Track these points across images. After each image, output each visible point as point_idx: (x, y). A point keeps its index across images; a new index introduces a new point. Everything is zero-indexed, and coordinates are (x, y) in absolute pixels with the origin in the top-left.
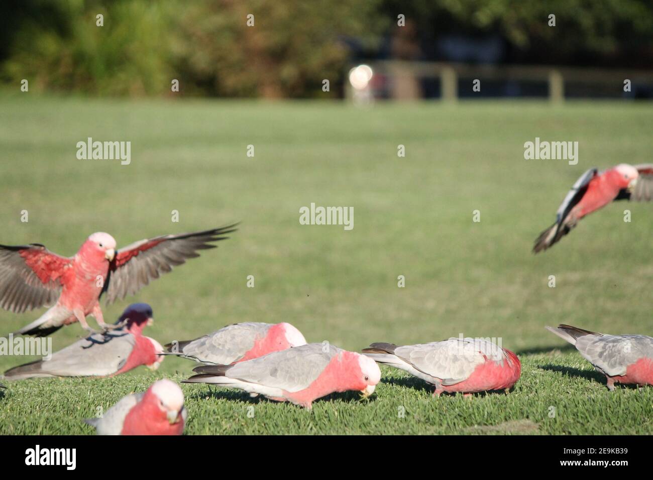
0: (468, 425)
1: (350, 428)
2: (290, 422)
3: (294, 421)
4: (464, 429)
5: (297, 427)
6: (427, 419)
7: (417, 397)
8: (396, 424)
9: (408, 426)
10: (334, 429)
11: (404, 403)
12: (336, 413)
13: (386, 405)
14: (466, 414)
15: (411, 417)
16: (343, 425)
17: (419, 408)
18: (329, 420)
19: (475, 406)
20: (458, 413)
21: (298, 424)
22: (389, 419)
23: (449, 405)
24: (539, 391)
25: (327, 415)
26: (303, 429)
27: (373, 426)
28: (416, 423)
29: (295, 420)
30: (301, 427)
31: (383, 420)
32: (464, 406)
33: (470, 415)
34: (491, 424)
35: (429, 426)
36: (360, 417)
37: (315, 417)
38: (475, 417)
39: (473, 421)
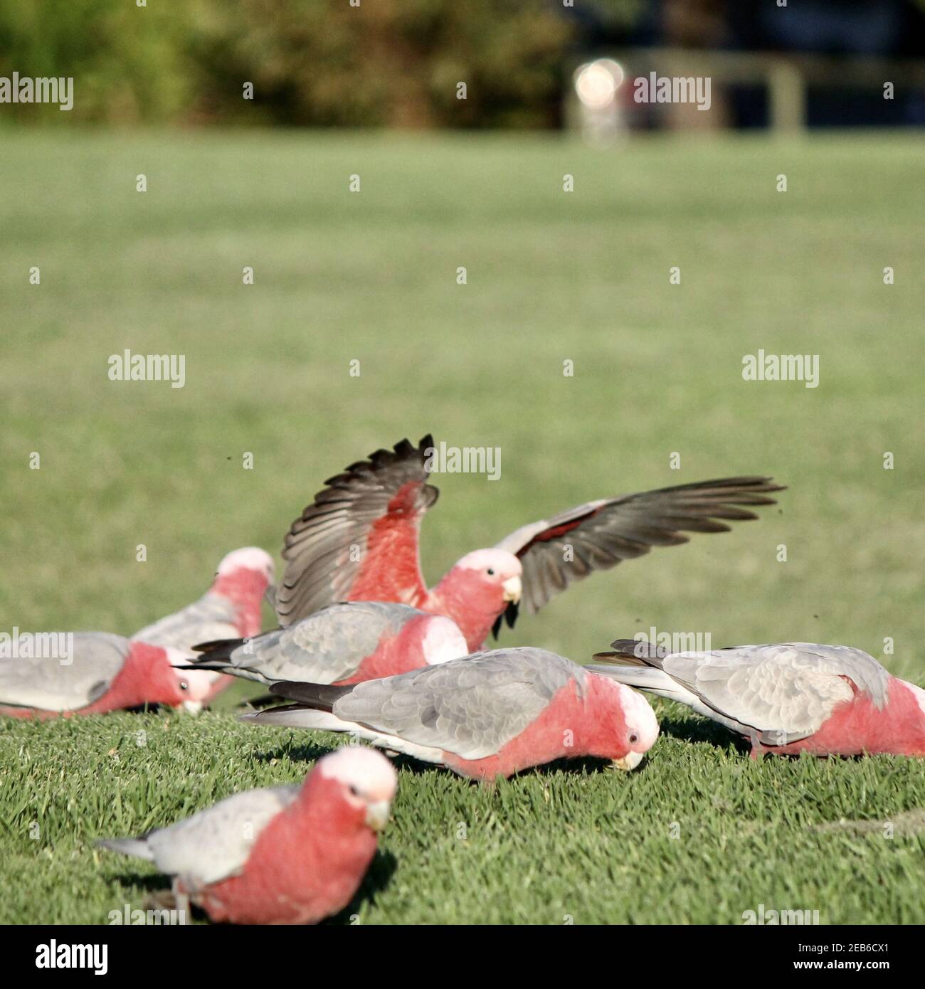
0: (826, 818)
1: (577, 825)
2: (448, 813)
3: (457, 810)
4: (818, 828)
6: (739, 806)
7: (717, 760)
8: (674, 817)
9: (699, 820)
10: (543, 827)
11: (690, 772)
12: (547, 794)
13: (651, 776)
14: (823, 795)
15: (705, 803)
16: (561, 818)
17: (723, 783)
18: (532, 809)
19: (840, 779)
20: (805, 793)
22: (659, 804)
23: (787, 776)
25: (527, 798)
26: (476, 827)
27: (625, 822)
28: (716, 815)
29: (461, 809)
30: (472, 824)
31: (646, 808)
32: (817, 778)
33: (830, 798)
34: (876, 816)
35: (743, 820)
36: (596, 801)
37: (501, 802)
38: (841, 802)
39: (839, 812)
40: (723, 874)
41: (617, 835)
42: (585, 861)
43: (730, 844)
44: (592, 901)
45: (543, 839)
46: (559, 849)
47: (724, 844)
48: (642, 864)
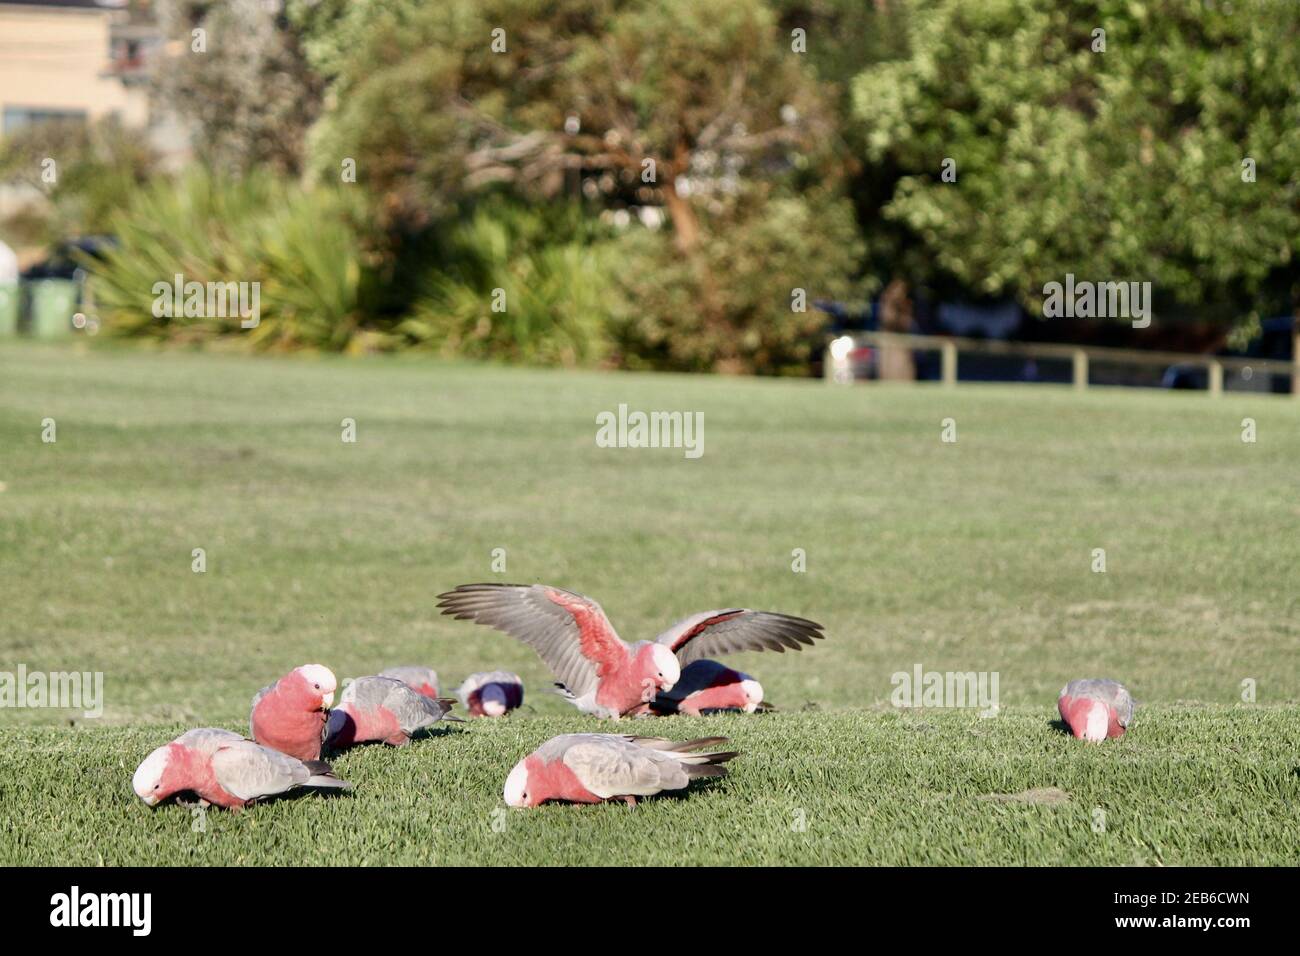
3: (768, 781)
4: (978, 798)
7: (918, 756)
10: (818, 792)
11: (903, 763)
13: (881, 764)
14: (980, 778)
15: (912, 781)
16: (829, 787)
17: (922, 770)
18: (812, 781)
19: (991, 769)
20: (970, 777)
22: (886, 782)
23: (959, 767)
24: (1069, 752)
25: (808, 775)
26: (779, 791)
27: (866, 791)
30: (777, 789)
31: (878, 783)
32: (977, 768)
33: (985, 780)
34: (1011, 792)
35: (934, 792)
36: (849, 778)
37: (794, 777)
38: (991, 783)
39: (989, 788)
40: (923, 824)
41: (861, 798)
42: (843, 813)
43: (927, 806)
44: (847, 837)
45: (818, 800)
46: (828, 806)
47: (923, 806)
48: (876, 816)
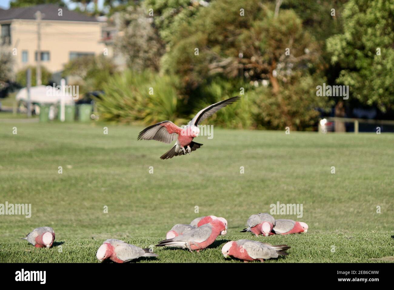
0: (370, 258)
1: (325, 258)
4: (368, 259)
5: (305, 257)
6: (354, 255)
7: (350, 247)
8: (342, 257)
9: (347, 257)
11: (345, 249)
12: (320, 252)
13: (338, 249)
15: (348, 254)
16: (322, 256)
17: (351, 251)
19: (372, 251)
20: (366, 253)
21: (305, 256)
23: (362, 250)
25: (316, 252)
28: (350, 256)
29: (304, 254)
31: (337, 255)
32: (368, 250)
33: (370, 254)
34: (379, 257)
39: (372, 256)
